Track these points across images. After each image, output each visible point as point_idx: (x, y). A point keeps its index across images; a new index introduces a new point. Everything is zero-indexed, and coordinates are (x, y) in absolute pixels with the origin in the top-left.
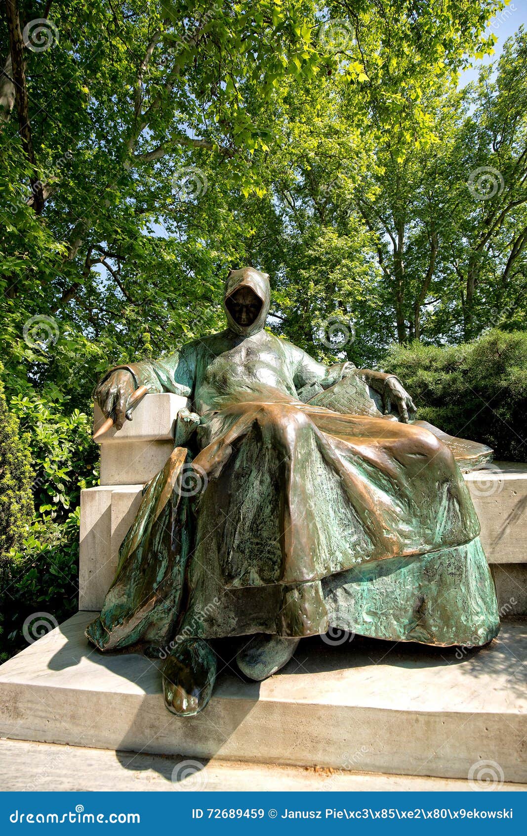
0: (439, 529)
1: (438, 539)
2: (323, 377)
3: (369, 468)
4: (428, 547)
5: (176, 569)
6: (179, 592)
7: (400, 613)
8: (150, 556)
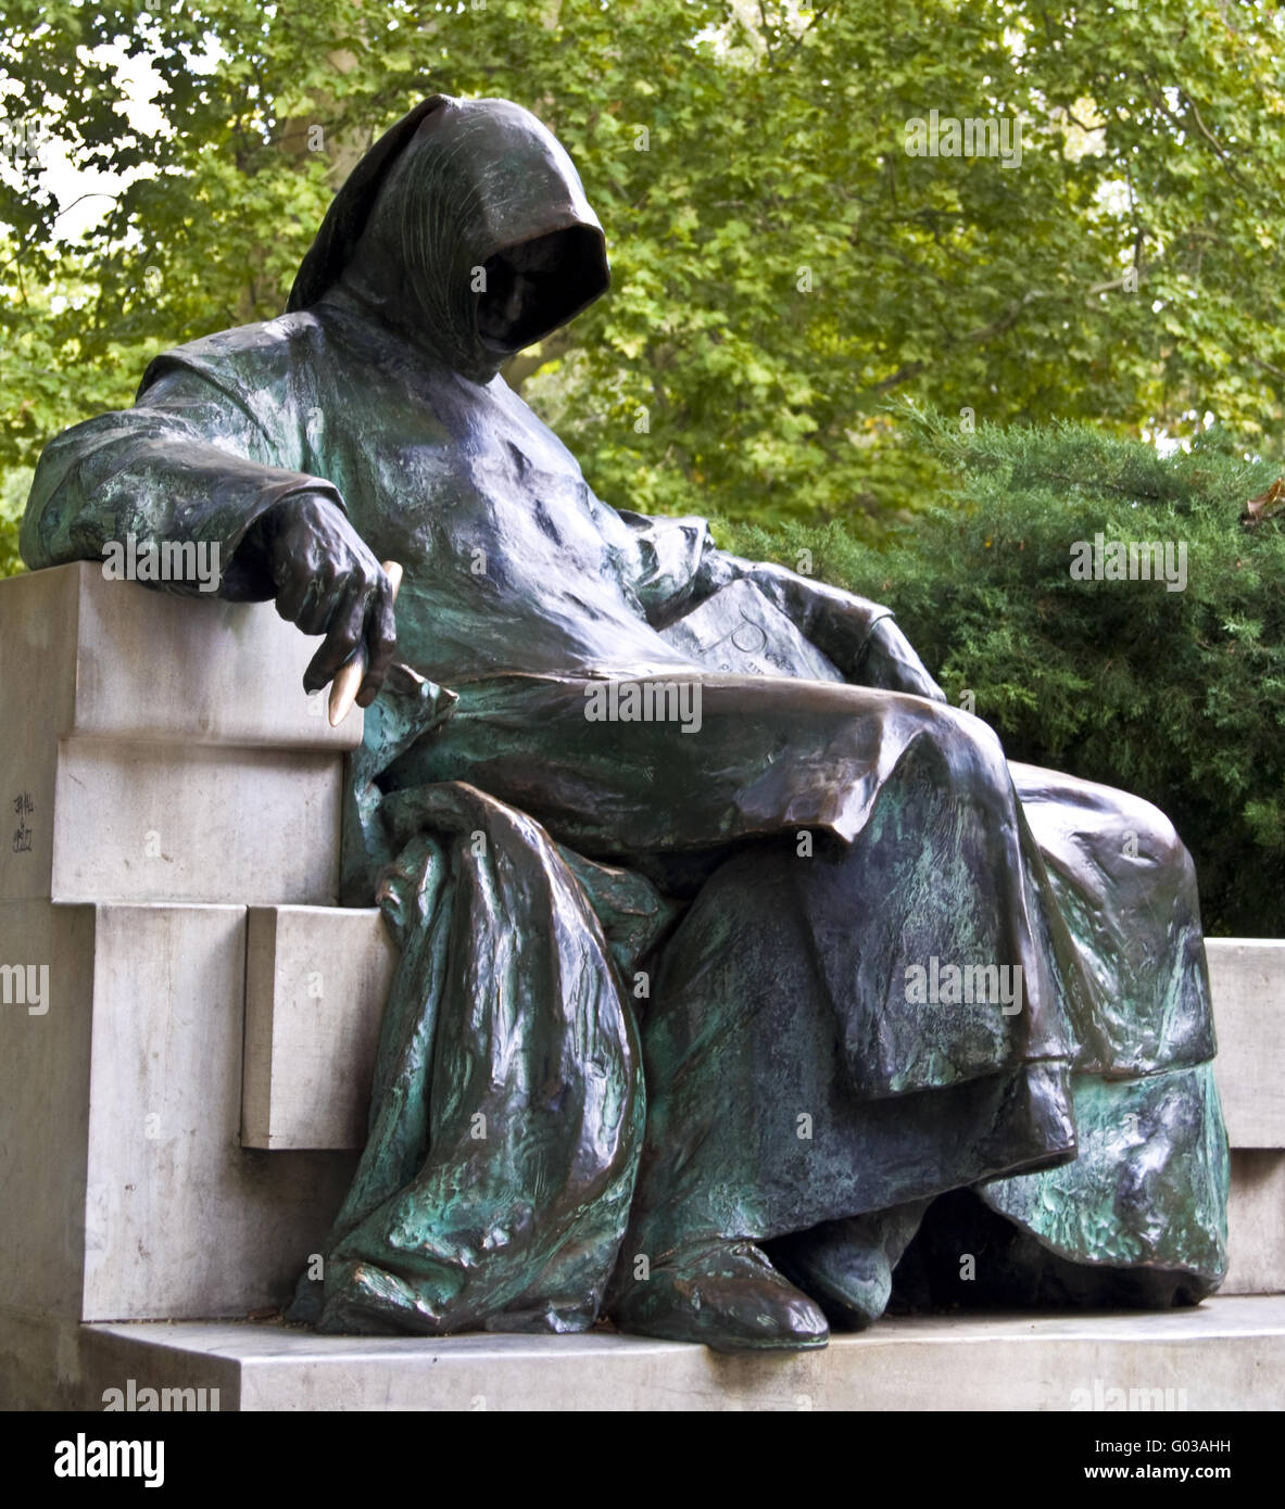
0: (1166, 1032)
4: (1147, 1064)
5: (637, 1100)
6: (636, 1165)
7: (1096, 1198)
8: (564, 1068)
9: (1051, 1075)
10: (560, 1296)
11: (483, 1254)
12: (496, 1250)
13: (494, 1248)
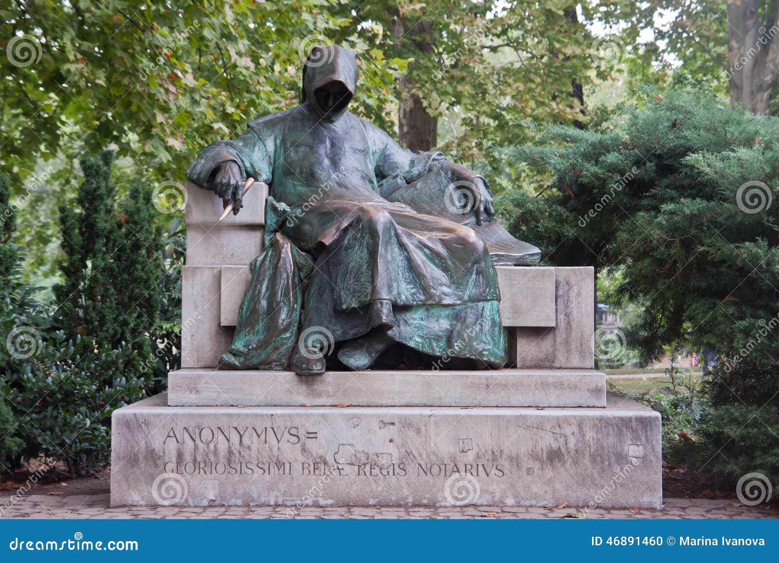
0: (468, 293)
1: (466, 298)
2: (407, 168)
3: (428, 252)
4: (458, 302)
5: (294, 312)
6: (295, 328)
7: (438, 338)
8: (275, 304)
11: (249, 350)
12: (253, 349)
13: (252, 349)
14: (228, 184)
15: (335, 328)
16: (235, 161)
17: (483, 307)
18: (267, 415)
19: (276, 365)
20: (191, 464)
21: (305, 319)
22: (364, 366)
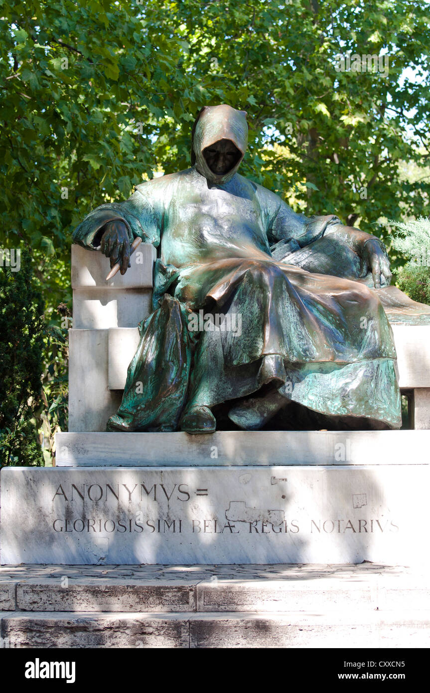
0: (362, 350)
1: (361, 355)
2: (301, 232)
3: (321, 308)
4: (353, 360)
5: (184, 372)
7: (333, 397)
8: (163, 364)
9: (272, 358)
10: (165, 423)
11: (138, 411)
12: (142, 410)
13: (140, 410)
14: (116, 243)
15: (226, 386)
16: (122, 221)
17: (378, 365)
18: (156, 472)
19: (165, 427)
20: (81, 522)
21: (195, 379)
22: (256, 426)
